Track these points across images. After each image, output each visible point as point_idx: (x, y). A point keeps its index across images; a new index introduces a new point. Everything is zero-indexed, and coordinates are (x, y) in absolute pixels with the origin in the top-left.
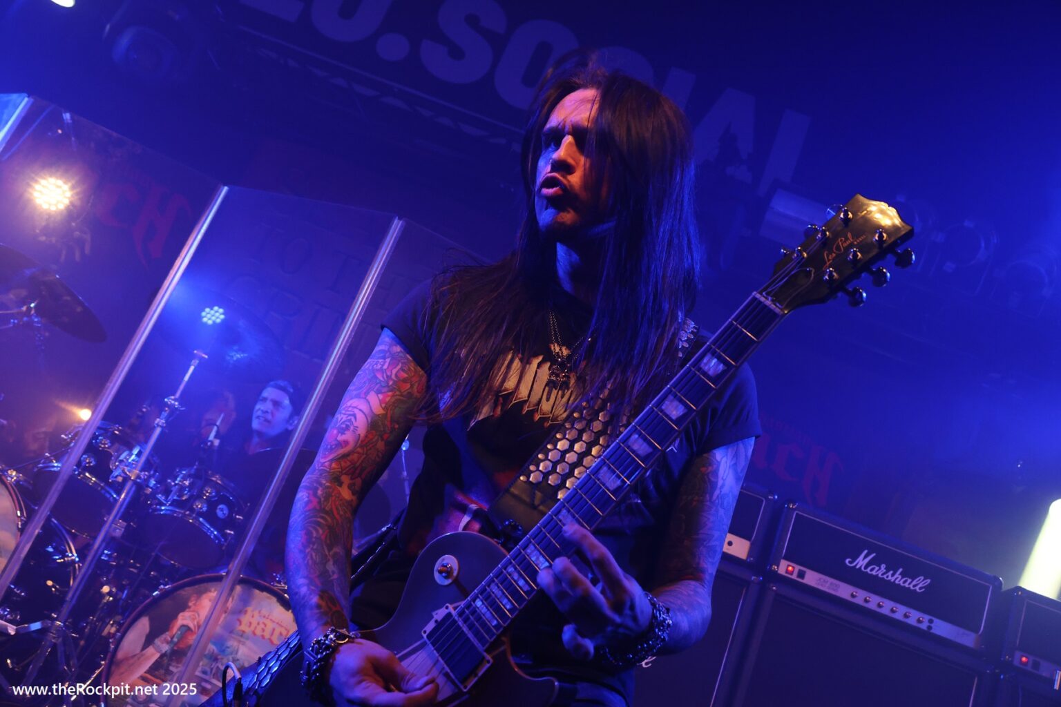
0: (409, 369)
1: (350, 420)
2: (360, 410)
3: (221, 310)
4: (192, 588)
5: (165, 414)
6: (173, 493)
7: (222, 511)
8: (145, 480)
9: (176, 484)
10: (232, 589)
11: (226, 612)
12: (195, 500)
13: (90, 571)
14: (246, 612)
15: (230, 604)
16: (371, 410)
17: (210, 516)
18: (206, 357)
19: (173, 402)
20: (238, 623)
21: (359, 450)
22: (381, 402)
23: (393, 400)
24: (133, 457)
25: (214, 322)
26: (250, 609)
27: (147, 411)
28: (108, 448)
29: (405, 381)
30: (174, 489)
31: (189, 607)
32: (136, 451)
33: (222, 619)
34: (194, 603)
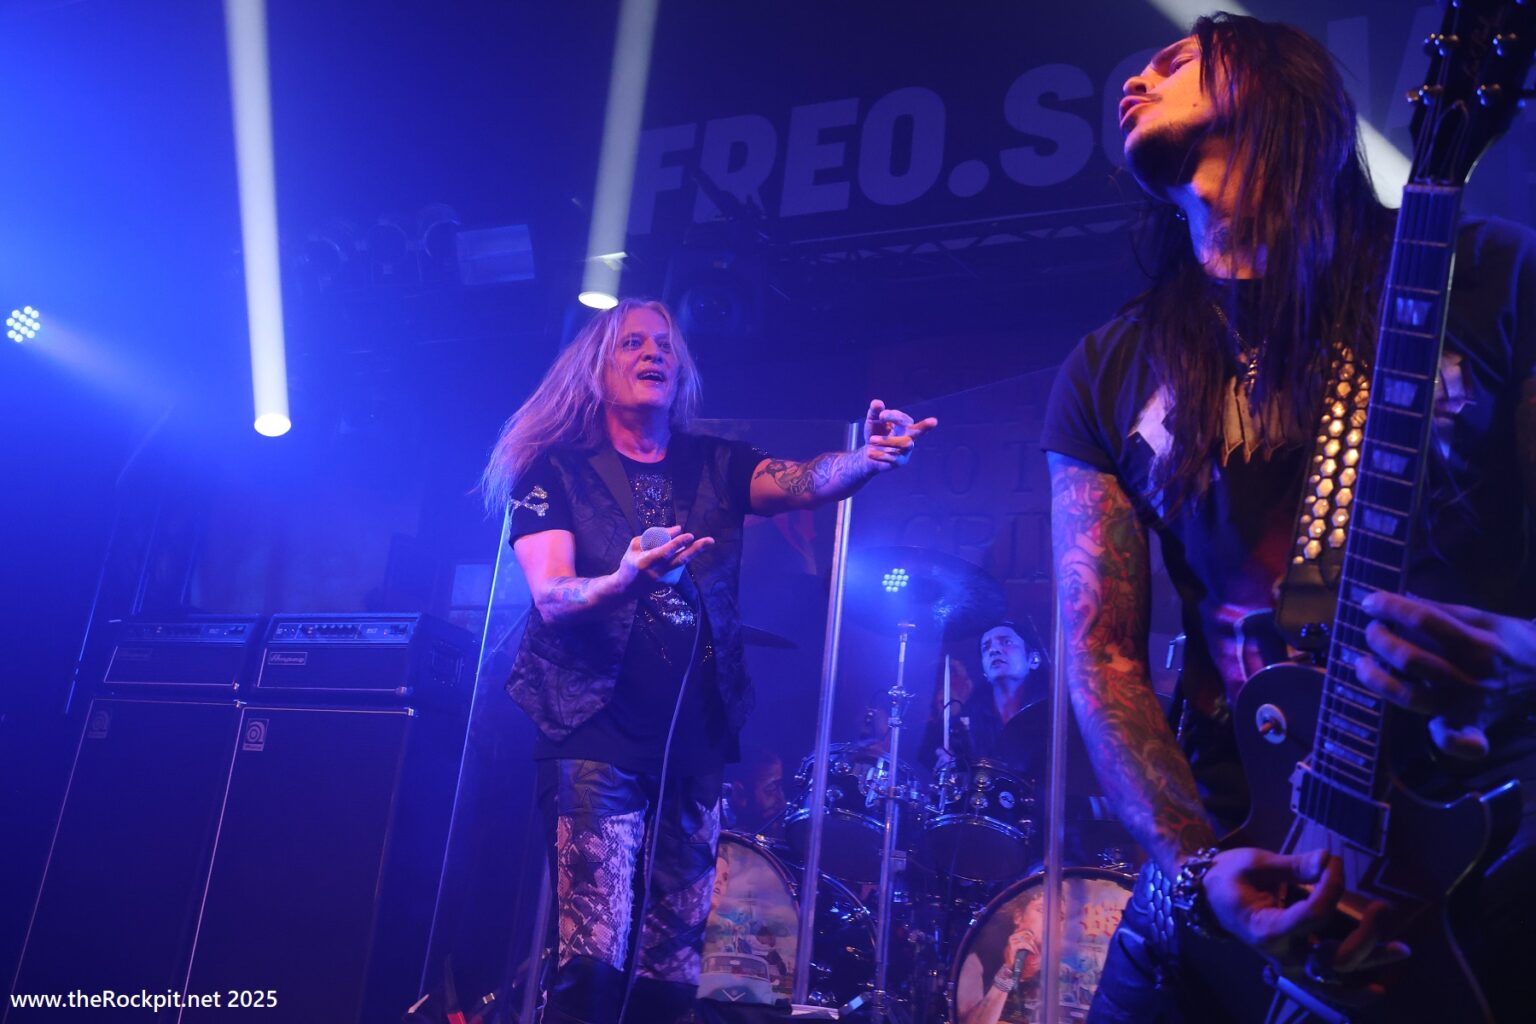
0: (1100, 484)
1: (1075, 581)
2: (1079, 563)
3: (902, 571)
4: (1011, 902)
5: (895, 711)
6: (942, 798)
7: (1006, 800)
8: (905, 793)
9: (941, 787)
10: (1059, 887)
11: (1062, 918)
12: (970, 796)
13: (889, 920)
14: (1086, 910)
15: (1064, 908)
16: (1088, 554)
17: (995, 810)
18: (913, 625)
19: (898, 692)
20: (1083, 927)
21: (1105, 607)
22: (1094, 539)
23: (1104, 529)
24: (881, 773)
25: (900, 587)
26: (1089, 905)
27: (875, 714)
28: (850, 771)
29: (1104, 499)
30: (941, 793)
31: (1017, 926)
32: (881, 765)
33: (1062, 929)
34: (1020, 919)
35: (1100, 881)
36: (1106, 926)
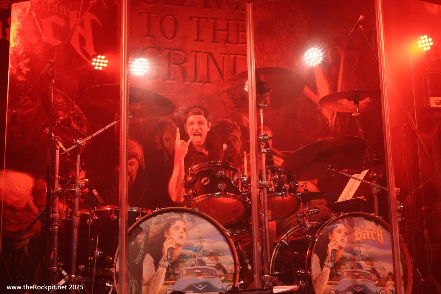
26: (355, 228)
31: (331, 240)
34: (331, 237)
35: (358, 218)
36: (362, 236)
